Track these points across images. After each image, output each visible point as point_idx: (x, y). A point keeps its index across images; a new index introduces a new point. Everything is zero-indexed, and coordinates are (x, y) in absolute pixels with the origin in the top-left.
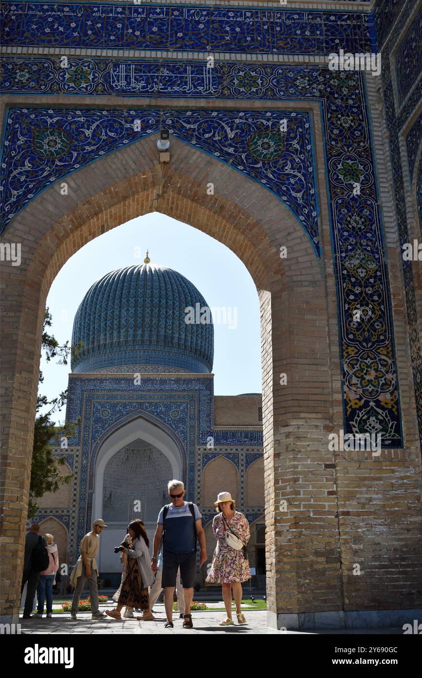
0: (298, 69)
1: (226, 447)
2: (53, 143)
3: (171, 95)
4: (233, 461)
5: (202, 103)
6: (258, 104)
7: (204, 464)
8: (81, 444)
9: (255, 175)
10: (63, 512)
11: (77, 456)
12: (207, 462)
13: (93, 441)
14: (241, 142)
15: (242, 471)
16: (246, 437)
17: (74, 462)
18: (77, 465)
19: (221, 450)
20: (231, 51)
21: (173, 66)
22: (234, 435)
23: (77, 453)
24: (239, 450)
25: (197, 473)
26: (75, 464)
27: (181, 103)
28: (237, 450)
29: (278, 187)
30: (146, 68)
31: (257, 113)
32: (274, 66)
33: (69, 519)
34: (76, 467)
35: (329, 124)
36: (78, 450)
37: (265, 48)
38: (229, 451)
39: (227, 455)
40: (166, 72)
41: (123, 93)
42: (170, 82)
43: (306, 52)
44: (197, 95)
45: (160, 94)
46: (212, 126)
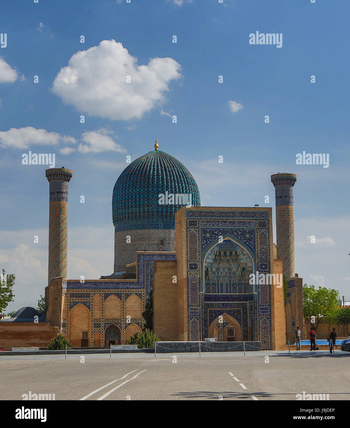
0: (240, 303)
2: (214, 314)
3: (226, 308)
5: (229, 309)
6: (235, 309)
8: (145, 288)
9: (235, 318)
10: (139, 321)
11: (144, 294)
13: (151, 286)
14: (233, 314)
17: (143, 297)
18: (144, 298)
20: (232, 301)
21: (226, 304)
23: (144, 293)
26: (143, 298)
27: (227, 309)
29: (237, 319)
30: (223, 304)
31: (235, 310)
32: (237, 303)
33: (142, 324)
34: (144, 300)
35: (243, 311)
36: (144, 291)
37: (236, 300)
40: (225, 305)
41: (221, 308)
42: (226, 306)
43: (241, 301)
44: (229, 308)
45: (225, 308)
46: (230, 312)
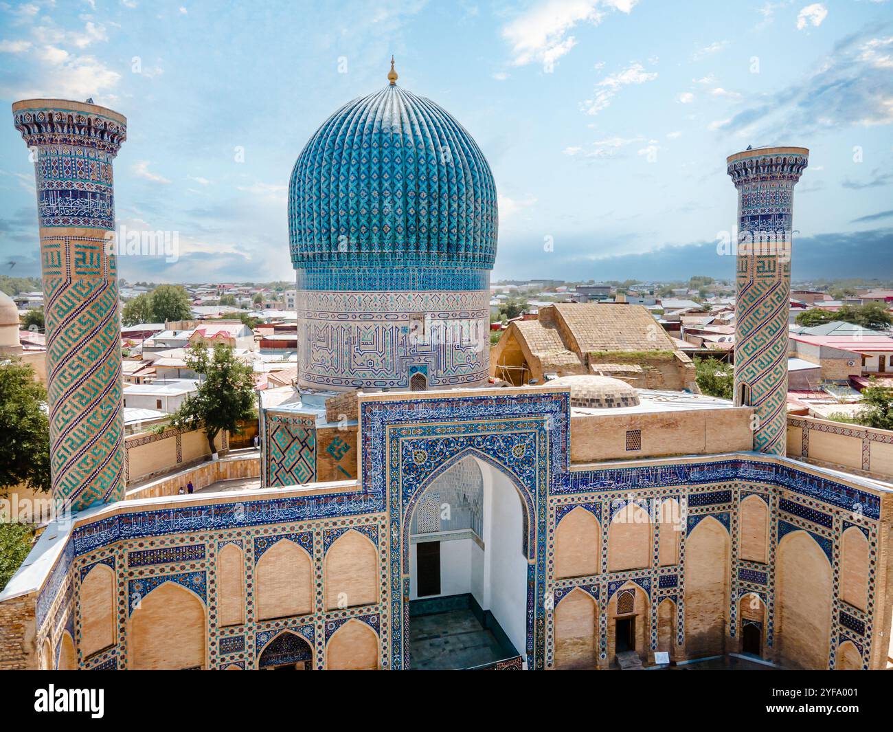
1: (586, 495)
4: (595, 513)
7: (558, 520)
8: (388, 508)
10: (369, 610)
11: (383, 527)
12: (561, 517)
13: (405, 501)
15: (606, 526)
16: (612, 478)
17: (380, 537)
18: (383, 539)
19: (579, 499)
22: (596, 476)
23: (383, 522)
24: (603, 497)
25: (549, 535)
28: (600, 497)
33: (379, 618)
36: (383, 518)
38: (590, 500)
39: (587, 507)
